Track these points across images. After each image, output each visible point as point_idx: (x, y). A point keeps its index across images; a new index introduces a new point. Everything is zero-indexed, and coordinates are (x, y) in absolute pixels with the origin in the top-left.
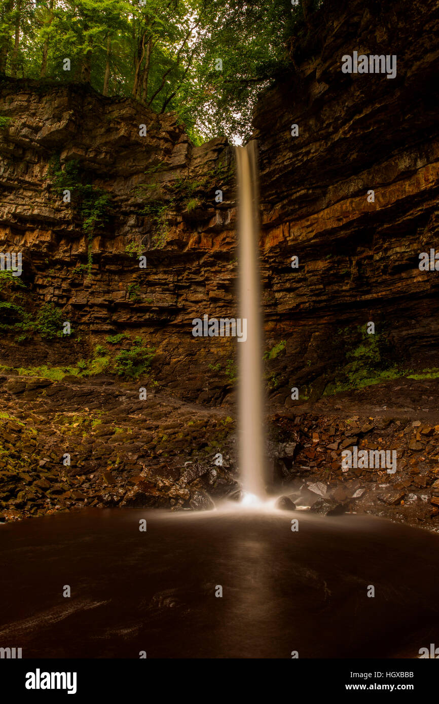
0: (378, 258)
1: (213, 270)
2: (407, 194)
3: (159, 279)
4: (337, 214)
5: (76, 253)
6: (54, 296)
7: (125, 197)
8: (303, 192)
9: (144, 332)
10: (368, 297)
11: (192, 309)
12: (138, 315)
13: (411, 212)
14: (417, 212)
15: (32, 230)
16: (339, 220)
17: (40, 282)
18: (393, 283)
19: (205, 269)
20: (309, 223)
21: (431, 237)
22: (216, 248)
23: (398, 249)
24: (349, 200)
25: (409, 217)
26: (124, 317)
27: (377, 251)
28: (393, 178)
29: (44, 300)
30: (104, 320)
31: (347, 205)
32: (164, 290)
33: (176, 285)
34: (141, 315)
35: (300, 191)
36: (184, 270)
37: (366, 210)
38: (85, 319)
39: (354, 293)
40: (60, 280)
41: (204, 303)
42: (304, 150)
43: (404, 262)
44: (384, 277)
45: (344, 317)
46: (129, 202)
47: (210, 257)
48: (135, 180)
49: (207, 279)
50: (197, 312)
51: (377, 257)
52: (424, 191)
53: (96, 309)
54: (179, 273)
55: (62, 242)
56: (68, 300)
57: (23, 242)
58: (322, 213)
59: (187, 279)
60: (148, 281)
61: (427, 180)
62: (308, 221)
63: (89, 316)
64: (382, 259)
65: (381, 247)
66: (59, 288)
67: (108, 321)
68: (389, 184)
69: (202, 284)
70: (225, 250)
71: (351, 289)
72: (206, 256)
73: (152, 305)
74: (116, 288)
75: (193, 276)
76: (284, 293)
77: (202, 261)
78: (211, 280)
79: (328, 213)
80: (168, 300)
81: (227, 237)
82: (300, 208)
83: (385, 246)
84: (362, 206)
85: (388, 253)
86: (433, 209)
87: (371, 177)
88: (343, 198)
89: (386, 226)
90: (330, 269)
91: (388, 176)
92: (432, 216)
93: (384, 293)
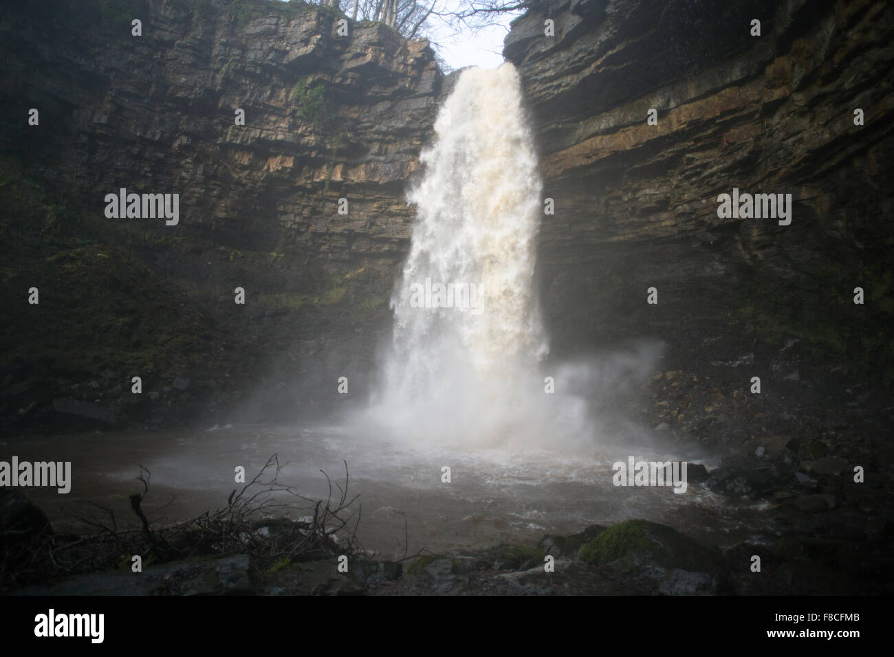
0: (626, 199)
2: (658, 135)
3: (400, 210)
4: (587, 152)
5: (318, 180)
6: (295, 223)
7: (370, 124)
8: (553, 126)
9: (382, 264)
10: (615, 239)
12: (378, 245)
13: (662, 153)
14: (668, 153)
15: (275, 155)
16: (588, 157)
17: (281, 208)
18: (642, 224)
20: (557, 159)
21: (681, 180)
23: (647, 191)
24: (600, 137)
25: (658, 159)
26: (363, 247)
27: (626, 191)
29: (284, 227)
30: (342, 249)
31: (597, 142)
32: (406, 223)
34: (380, 246)
37: (616, 149)
38: (324, 248)
39: (600, 234)
40: (301, 207)
42: (555, 83)
43: (653, 205)
44: (631, 219)
46: (374, 130)
48: (381, 107)
52: (677, 133)
53: (335, 238)
55: (304, 169)
56: (308, 228)
57: (266, 168)
58: (571, 149)
60: (390, 212)
61: (679, 121)
62: (555, 157)
63: (328, 244)
64: (630, 200)
65: (630, 188)
66: (300, 214)
67: (347, 251)
68: (641, 123)
71: (597, 230)
73: (392, 236)
74: (356, 217)
79: (577, 150)
82: (548, 143)
83: (635, 186)
84: (612, 144)
85: (638, 194)
86: (684, 151)
87: (623, 114)
88: (593, 135)
89: (636, 166)
90: (578, 208)
91: (640, 114)
92: (683, 158)
93: (631, 236)
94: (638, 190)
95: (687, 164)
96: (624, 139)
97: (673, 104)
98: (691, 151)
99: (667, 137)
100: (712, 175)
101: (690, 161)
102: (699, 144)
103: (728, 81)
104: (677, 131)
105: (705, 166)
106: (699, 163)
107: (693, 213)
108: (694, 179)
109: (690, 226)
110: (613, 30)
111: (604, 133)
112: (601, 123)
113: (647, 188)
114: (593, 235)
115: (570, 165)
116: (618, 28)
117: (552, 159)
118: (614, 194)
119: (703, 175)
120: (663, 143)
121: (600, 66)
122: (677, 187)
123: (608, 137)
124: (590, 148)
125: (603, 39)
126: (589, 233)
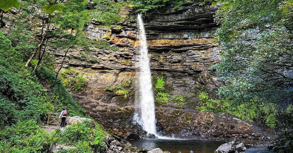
0: (168, 57)
2: (185, 44)
9: (79, 69)
10: (163, 68)
13: (183, 48)
14: (185, 48)
16: (163, 44)
18: (172, 66)
19: (112, 49)
21: (186, 56)
22: (119, 43)
25: (182, 49)
26: (74, 62)
28: (182, 38)
31: (167, 41)
32: (93, 54)
33: (99, 53)
34: (81, 62)
35: (152, 32)
36: (103, 48)
39: (158, 66)
41: (107, 61)
47: (115, 45)
49: (111, 53)
50: (104, 64)
54: (101, 48)
58: (157, 41)
59: (103, 51)
62: (151, 41)
67: (67, 63)
68: (180, 39)
69: (108, 54)
70: (121, 44)
72: (113, 45)
75: (106, 50)
76: (135, 62)
77: (111, 46)
78: (112, 53)
79: (159, 41)
81: (124, 40)
82: (150, 37)
83: (172, 55)
84: (171, 43)
85: (172, 57)
86: (190, 49)
87: (175, 35)
88: (166, 39)
89: (175, 50)
90: (153, 57)
91: (180, 37)
92: (189, 51)
93: (168, 68)
94: (173, 56)
95: (189, 53)
96: (175, 42)
97: (190, 37)
100: (195, 57)
101: (191, 52)
102: (194, 49)
103: (205, 37)
104: (190, 45)
106: (193, 53)
108: (190, 57)
109: (187, 69)
110: (184, 18)
111: (169, 39)
112: (169, 36)
113: (176, 56)
114: (156, 66)
115: (156, 45)
116: (185, 18)
117: (149, 41)
118: (165, 55)
119: (192, 57)
120: (185, 46)
121: (176, 24)
122: (185, 58)
123: (170, 40)
124: (164, 42)
125: (180, 19)
126: (155, 66)
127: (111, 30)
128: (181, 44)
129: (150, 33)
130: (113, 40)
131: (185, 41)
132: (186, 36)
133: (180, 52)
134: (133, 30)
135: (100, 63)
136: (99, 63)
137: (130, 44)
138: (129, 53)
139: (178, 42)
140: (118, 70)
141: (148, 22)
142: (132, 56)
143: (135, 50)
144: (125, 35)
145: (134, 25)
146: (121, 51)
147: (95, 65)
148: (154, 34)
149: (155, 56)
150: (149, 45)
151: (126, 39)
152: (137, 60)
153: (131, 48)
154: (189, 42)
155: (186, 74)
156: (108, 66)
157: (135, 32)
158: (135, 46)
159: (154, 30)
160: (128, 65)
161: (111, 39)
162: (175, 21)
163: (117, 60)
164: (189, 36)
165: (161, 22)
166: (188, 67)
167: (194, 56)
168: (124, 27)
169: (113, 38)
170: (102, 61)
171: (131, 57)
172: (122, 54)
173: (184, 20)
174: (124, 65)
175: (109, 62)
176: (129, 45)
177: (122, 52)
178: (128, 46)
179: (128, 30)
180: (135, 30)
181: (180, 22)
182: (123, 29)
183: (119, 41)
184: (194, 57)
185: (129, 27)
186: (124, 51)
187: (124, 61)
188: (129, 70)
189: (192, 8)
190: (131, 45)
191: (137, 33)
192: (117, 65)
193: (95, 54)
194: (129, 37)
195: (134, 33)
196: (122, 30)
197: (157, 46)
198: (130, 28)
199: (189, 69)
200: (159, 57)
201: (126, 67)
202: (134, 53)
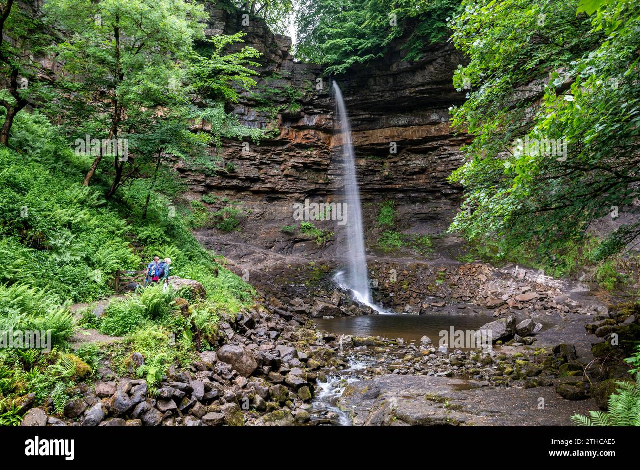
1: (292, 154)
2: (432, 134)
3: (250, 156)
4: (387, 135)
8: (367, 116)
9: (227, 195)
10: (390, 186)
11: (270, 180)
12: (227, 181)
13: (431, 143)
14: (435, 143)
16: (387, 138)
18: (408, 180)
19: (286, 153)
20: (365, 135)
21: (436, 159)
22: (298, 140)
23: (415, 162)
24: (397, 128)
25: (428, 146)
26: (216, 181)
28: (426, 122)
30: (200, 182)
31: (394, 131)
32: (251, 164)
33: (261, 162)
34: (229, 181)
36: (269, 152)
37: (405, 137)
39: (381, 183)
41: (279, 177)
42: (380, 94)
43: (418, 170)
44: (403, 176)
45: (369, 196)
47: (292, 146)
49: (285, 160)
50: (273, 183)
51: (401, 164)
52: (441, 136)
53: (197, 174)
54: (264, 153)
58: (375, 131)
59: (270, 158)
60: (241, 156)
61: (446, 130)
62: (364, 133)
64: (404, 165)
65: (405, 158)
67: (203, 184)
68: (422, 125)
69: (280, 163)
70: (304, 142)
71: (380, 180)
72: (289, 144)
73: (241, 175)
75: (275, 157)
76: (335, 176)
77: (285, 147)
78: (287, 161)
79: (380, 132)
80: (253, 173)
81: (308, 134)
82: (361, 124)
83: (408, 158)
84: (404, 134)
85: (409, 163)
86: (443, 145)
87: (412, 118)
88: (393, 127)
89: (413, 148)
90: (370, 166)
91: (423, 120)
92: (441, 148)
93: (400, 186)
94: (409, 160)
95: (443, 152)
96: (412, 132)
97: (443, 120)
98: (446, 145)
99: (436, 136)
100: (455, 160)
101: (445, 150)
102: (452, 143)
104: (443, 135)
105: (452, 154)
106: (449, 152)
107: (442, 178)
108: (444, 160)
109: (439, 184)
110: (428, 79)
111: (400, 126)
112: (398, 121)
113: (415, 160)
114: (377, 183)
115: (374, 141)
116: (432, 79)
117: (361, 134)
118: (393, 160)
119: (450, 159)
120: (433, 138)
121: (413, 93)
122: (434, 162)
123: (401, 129)
124: (389, 133)
125: (420, 81)
126: (374, 182)
127: (279, 116)
128: (425, 135)
129: (361, 117)
130: (287, 134)
131: (433, 127)
132: (434, 117)
133: (425, 152)
134: (326, 112)
135: (266, 181)
136: (263, 182)
137: (322, 141)
138: (321, 160)
139: (418, 131)
140: (303, 193)
141: (354, 94)
142: (328, 165)
143: (332, 154)
144: (310, 125)
145: (327, 101)
146: (305, 157)
147: (257, 187)
148: (370, 118)
149: (374, 162)
150: (360, 141)
151: (312, 132)
152: (339, 172)
153: (325, 149)
154: (440, 130)
155: (437, 195)
156: (282, 186)
157: (328, 116)
158: (332, 145)
159: (368, 110)
160: (321, 184)
161: (283, 132)
162: (411, 87)
163: (298, 175)
164: (441, 117)
165: (382, 91)
166: (442, 180)
167: (452, 158)
168: (306, 107)
169: (286, 131)
170: (270, 177)
171: (326, 167)
172: (308, 162)
173: (428, 83)
174: (313, 183)
175: (284, 179)
176: (319, 143)
177: (306, 159)
178: (317, 146)
179: (315, 113)
180: (329, 112)
181: (421, 88)
182: (305, 113)
183: (298, 138)
184: (451, 160)
185: (315, 107)
186: (311, 157)
187: (312, 176)
188: (325, 192)
189: (445, 56)
190: (323, 143)
191: (335, 118)
192: (299, 185)
193: (254, 165)
194: (317, 128)
195: (328, 119)
196: (303, 113)
197: (376, 142)
198: (319, 108)
199: (443, 184)
200: (382, 163)
201: (317, 186)
202: (330, 159)
